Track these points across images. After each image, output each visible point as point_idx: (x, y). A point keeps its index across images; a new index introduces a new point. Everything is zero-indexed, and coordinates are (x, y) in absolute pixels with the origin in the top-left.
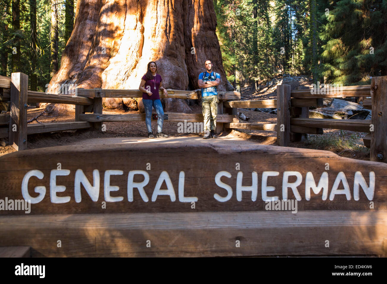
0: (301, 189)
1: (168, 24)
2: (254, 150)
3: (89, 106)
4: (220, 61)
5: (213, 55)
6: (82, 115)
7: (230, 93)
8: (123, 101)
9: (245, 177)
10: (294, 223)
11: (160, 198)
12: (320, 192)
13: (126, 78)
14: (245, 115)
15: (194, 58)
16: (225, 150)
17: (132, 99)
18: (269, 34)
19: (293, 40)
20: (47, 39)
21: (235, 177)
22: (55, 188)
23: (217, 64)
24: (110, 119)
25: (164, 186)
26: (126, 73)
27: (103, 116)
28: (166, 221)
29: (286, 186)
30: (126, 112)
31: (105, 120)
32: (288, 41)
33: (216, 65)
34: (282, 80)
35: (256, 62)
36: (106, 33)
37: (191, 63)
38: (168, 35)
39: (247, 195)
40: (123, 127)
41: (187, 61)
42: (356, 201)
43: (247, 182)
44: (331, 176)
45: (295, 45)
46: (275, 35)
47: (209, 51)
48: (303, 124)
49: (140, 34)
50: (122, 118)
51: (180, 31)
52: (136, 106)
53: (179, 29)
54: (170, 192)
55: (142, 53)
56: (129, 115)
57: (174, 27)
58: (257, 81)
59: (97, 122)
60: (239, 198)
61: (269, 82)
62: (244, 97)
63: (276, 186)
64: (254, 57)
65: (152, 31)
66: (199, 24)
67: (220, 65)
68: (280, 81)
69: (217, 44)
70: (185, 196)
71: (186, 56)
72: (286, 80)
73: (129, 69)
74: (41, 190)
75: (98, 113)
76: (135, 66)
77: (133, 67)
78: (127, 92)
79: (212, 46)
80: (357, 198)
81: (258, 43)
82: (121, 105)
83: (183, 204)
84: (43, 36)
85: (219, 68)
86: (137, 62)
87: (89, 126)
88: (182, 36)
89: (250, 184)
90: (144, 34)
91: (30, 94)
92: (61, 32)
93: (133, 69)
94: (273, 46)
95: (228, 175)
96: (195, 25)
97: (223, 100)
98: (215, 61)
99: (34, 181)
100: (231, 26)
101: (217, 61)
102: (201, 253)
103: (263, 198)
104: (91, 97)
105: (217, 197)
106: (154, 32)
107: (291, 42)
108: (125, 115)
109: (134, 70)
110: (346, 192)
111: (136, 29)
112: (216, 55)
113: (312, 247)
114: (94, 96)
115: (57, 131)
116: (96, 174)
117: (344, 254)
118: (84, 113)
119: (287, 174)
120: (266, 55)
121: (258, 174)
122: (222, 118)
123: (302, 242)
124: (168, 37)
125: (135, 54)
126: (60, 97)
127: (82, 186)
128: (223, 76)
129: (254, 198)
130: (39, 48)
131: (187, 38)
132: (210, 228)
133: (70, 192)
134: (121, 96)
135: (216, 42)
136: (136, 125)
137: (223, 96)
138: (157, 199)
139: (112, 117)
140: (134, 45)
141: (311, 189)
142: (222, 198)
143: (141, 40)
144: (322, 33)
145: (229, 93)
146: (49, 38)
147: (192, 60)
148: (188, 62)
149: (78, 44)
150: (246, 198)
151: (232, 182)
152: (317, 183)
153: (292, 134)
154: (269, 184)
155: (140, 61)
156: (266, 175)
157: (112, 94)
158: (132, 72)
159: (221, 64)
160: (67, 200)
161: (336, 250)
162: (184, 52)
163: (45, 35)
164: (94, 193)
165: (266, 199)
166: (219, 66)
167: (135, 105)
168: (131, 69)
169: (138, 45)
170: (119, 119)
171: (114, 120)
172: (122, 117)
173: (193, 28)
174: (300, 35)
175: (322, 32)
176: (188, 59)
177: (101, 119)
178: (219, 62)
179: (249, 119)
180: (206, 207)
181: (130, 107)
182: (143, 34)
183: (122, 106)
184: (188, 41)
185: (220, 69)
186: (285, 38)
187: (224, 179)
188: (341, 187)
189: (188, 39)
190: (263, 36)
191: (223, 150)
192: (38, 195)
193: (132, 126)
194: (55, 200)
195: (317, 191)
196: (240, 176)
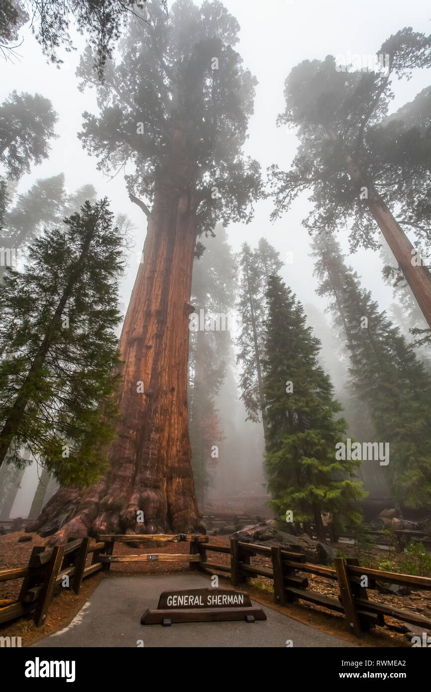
0: (227, 600)
11: (196, 604)
25: (197, 600)
28: (197, 610)
29: (223, 599)
43: (215, 599)
54: (198, 602)
75: (109, 555)
83: (201, 606)
87: (102, 567)
99: (170, 600)
110: (237, 601)
116: (183, 597)
119: (224, 596)
127: (179, 601)
132: (206, 612)
133: (177, 602)
145: (201, 537)
151: (211, 599)
156: (219, 596)
160: (176, 605)
164: (182, 603)
165: (219, 604)
180: (206, 606)
188: (236, 600)
194: (174, 605)
195: (230, 601)
196: (213, 597)
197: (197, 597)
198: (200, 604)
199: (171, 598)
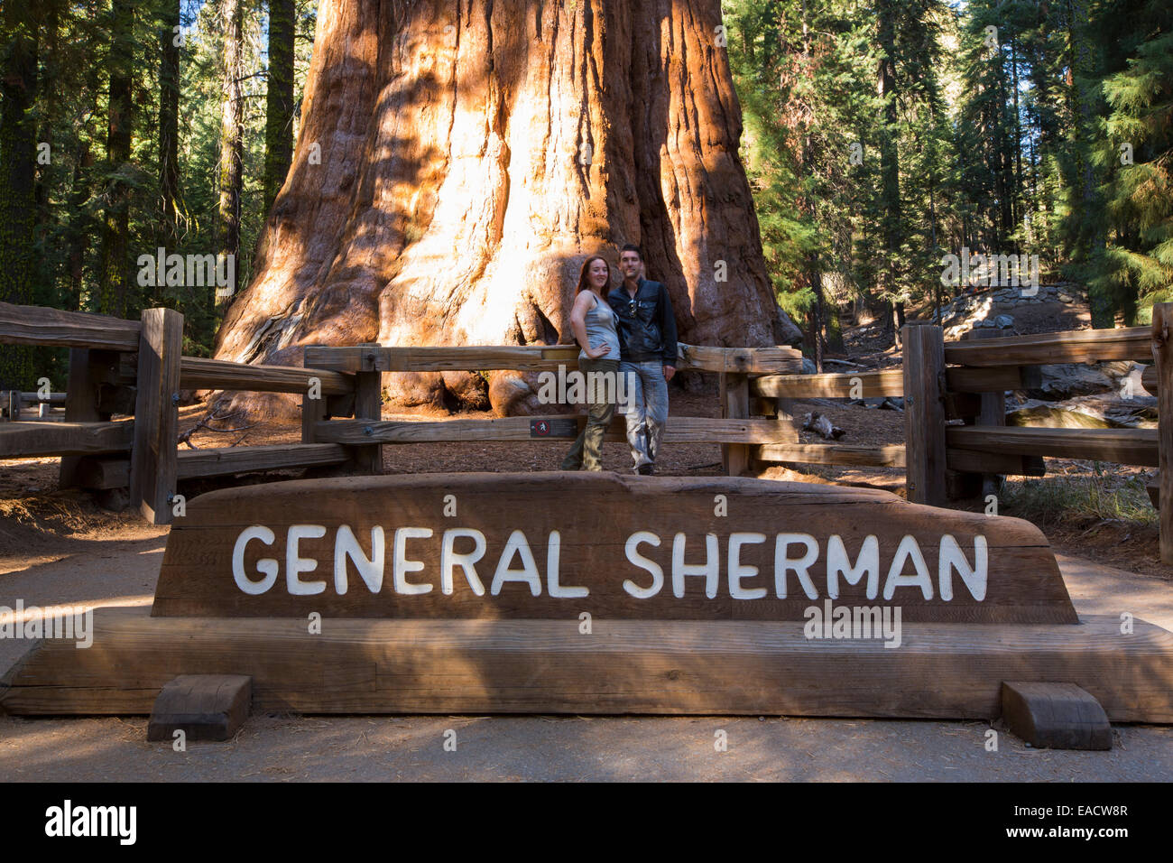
0: (818, 572)
1: (585, 137)
2: (710, 487)
3: (343, 396)
4: (753, 245)
5: (730, 227)
6: (322, 423)
7: (770, 353)
8: (442, 381)
9: (690, 546)
10: (795, 646)
11: (508, 588)
12: (860, 581)
13: (453, 308)
14: (833, 422)
15: (668, 240)
16: (646, 486)
17: (473, 375)
18: (937, 143)
19: (1025, 162)
20: (207, 185)
21: (669, 546)
22: (297, 564)
23: (743, 258)
24: (402, 436)
25: (517, 563)
26: (453, 291)
27: (381, 427)
28: (519, 634)
29: (781, 565)
30: (451, 414)
31: (389, 439)
32: (1009, 164)
33: (740, 259)
34: (990, 300)
35: (893, 243)
36: (392, 170)
37: (660, 255)
38: (584, 170)
39: (695, 584)
40: (441, 462)
41: (648, 250)
42: (946, 602)
43: (696, 555)
44: (885, 544)
45: (1034, 176)
46: (961, 144)
47: (716, 217)
48: (981, 443)
49: (496, 171)
50: (439, 433)
51: (624, 155)
52: (483, 395)
53: (618, 150)
54: (530, 575)
55: (502, 230)
56: (461, 422)
57: (602, 145)
58: (900, 306)
59: (364, 446)
60: (679, 590)
61: (943, 309)
62: (851, 361)
63: (759, 567)
64: (886, 223)
65: (534, 161)
66: (682, 132)
67: (754, 260)
68: (982, 301)
69: (743, 194)
70: (562, 583)
71: (642, 234)
72: (1002, 301)
73: (462, 279)
74: (269, 567)
75: (367, 419)
76: (482, 269)
77: (474, 275)
78: (453, 354)
79: (727, 200)
80: (947, 594)
81: (900, 174)
82: (437, 392)
83: (558, 601)
84: (194, 176)
85: (749, 271)
86: (487, 257)
87: (340, 458)
88: (629, 172)
89: (702, 560)
90: (508, 169)
91: (186, 366)
92: (250, 159)
93: (474, 280)
94: (953, 185)
95: (654, 540)
96: (670, 134)
97: (747, 373)
98: (735, 247)
99: (256, 551)
100: (802, 124)
101: (742, 248)
102: (594, 705)
103: (731, 592)
104: (349, 370)
105: (630, 588)
106: (539, 163)
107: (1019, 169)
108: (448, 423)
109: (479, 282)
110: (922, 580)
111: (486, 155)
112: (739, 230)
113: (839, 699)
114: (358, 368)
115: (253, 471)
116: (378, 535)
117: (911, 716)
118: (327, 417)
119: (783, 541)
120: (930, 215)
121: (719, 538)
122: (744, 429)
123: (814, 686)
124: (586, 178)
125: (480, 233)
126: (264, 372)
127: (349, 561)
128: (763, 293)
129: (711, 591)
130: (184, 213)
131: (646, 178)
132: (613, 650)
133: (325, 572)
134: (435, 365)
135: (740, 187)
136: (481, 455)
137: (747, 361)
138: (502, 591)
139: (410, 429)
140: (478, 204)
141: (840, 573)
142: (640, 589)
143: (500, 189)
144: (1095, 145)
145: (767, 353)
146: (213, 180)
147: (662, 247)
148: (651, 252)
149: (307, 204)
150: (692, 590)
151: (663, 557)
152: (853, 561)
153: (952, 474)
154: (744, 561)
155: (496, 254)
156: (737, 540)
157: (409, 362)
158: (471, 291)
159: (756, 257)
160: (318, 588)
161: (894, 706)
162: (637, 221)
163: (200, 170)
164: (373, 576)
165: (738, 593)
166: (749, 262)
167: (482, 392)
168: (469, 279)
169: (491, 206)
170: (431, 435)
171: (416, 437)
172: (440, 430)
173: (663, 146)
174: (1050, 142)
175: (1096, 140)
176: (648, 243)
177: (377, 436)
178: (751, 251)
179: (845, 433)
180: (607, 609)
181: (465, 400)
182: (506, 171)
183: (442, 395)
184: (649, 187)
185: (754, 273)
186: (997, 154)
187: (643, 549)
188: (909, 569)
189: (650, 180)
190: (919, 151)
191: (642, 486)
192: (263, 576)
193: (471, 457)
194: (296, 588)
195: (853, 578)
196: (680, 542)
197: (517, 541)
198: (556, 591)
199: (267, 536)
